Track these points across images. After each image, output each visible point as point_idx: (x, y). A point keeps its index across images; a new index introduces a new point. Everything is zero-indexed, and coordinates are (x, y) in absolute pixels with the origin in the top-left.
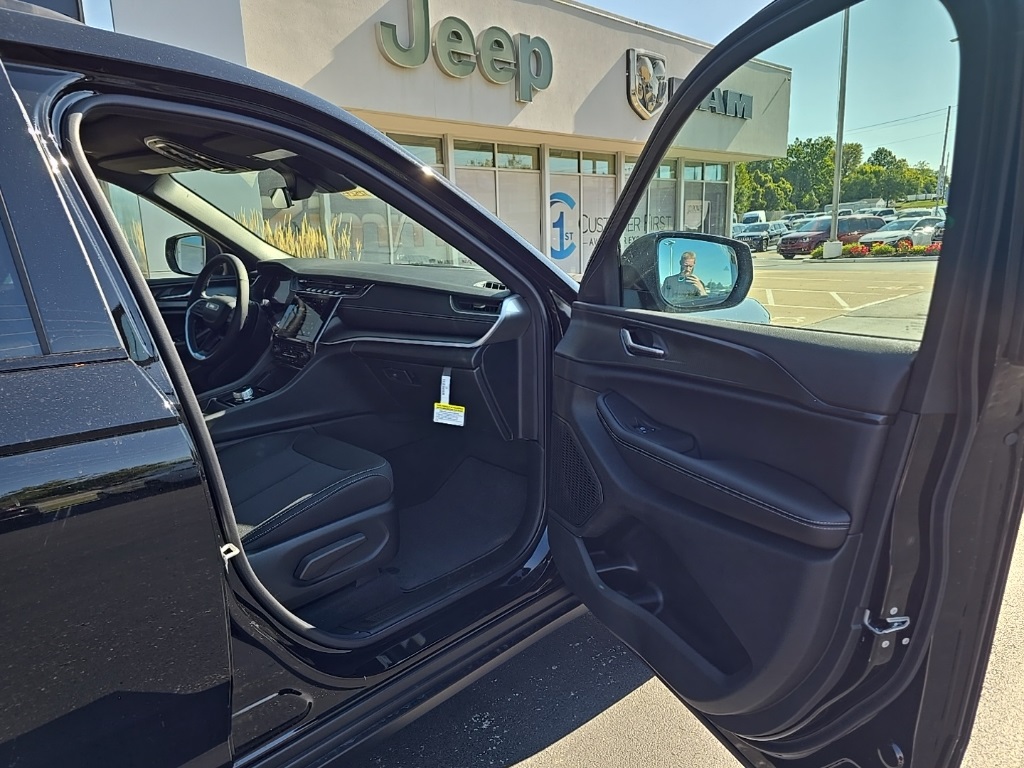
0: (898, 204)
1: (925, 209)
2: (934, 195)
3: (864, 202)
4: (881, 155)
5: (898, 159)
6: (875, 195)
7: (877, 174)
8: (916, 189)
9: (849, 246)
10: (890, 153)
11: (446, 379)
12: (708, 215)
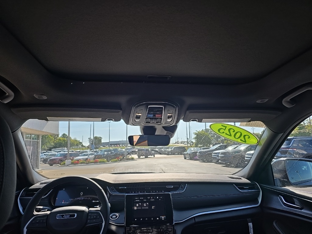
6: (64, 146)
7: (64, 140)
11: (250, 224)
12: (32, 151)
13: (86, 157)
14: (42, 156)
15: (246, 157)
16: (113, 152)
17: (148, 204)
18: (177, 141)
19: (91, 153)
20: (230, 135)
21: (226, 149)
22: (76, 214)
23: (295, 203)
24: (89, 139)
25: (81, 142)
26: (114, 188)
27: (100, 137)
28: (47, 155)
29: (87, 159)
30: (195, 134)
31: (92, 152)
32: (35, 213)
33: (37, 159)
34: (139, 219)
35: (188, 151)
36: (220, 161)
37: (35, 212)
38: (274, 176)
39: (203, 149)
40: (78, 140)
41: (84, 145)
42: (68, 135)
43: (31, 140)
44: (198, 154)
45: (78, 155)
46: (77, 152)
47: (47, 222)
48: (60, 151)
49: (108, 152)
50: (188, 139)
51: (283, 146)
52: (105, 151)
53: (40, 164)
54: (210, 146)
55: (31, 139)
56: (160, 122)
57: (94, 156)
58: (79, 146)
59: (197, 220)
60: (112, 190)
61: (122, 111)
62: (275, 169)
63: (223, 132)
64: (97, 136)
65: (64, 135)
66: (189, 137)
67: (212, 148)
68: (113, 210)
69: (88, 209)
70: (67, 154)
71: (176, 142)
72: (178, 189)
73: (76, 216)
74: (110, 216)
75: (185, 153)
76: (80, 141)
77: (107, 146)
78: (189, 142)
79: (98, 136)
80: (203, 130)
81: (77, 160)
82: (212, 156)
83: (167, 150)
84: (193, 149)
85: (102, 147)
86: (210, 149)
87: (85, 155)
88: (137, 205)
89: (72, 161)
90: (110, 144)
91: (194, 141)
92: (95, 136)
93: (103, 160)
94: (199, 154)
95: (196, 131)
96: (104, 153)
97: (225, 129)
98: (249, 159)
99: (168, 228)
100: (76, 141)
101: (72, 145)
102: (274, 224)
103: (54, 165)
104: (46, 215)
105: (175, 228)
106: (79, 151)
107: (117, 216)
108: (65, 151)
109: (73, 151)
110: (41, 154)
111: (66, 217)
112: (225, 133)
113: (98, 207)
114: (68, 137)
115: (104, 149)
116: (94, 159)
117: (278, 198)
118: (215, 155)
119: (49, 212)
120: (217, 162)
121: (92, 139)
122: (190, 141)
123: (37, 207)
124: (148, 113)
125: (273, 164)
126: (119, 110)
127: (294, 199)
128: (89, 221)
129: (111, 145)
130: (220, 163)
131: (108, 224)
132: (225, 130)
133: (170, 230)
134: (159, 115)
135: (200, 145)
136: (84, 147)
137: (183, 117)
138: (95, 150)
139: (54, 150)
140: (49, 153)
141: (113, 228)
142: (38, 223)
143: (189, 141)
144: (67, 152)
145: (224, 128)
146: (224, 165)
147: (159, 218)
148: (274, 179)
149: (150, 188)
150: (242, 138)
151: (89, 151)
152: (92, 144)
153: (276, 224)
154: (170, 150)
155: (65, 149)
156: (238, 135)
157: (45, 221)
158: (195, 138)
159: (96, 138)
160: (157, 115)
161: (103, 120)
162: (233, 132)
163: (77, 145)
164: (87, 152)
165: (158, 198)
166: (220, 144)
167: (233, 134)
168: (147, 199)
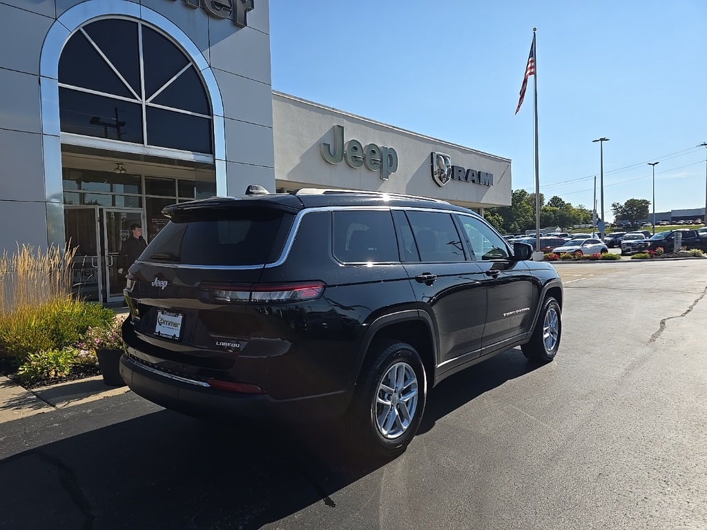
0: (569, 230)
1: (586, 234)
2: (590, 225)
3: (549, 228)
4: (556, 201)
5: (566, 203)
6: (555, 224)
7: (554, 212)
8: (579, 221)
9: (548, 254)
10: (561, 200)
13: (578, 247)
27: (644, 201)
81: (556, 253)
85: (649, 224)
87: (575, 244)
89: (546, 254)
100: (582, 210)
121: (621, 207)
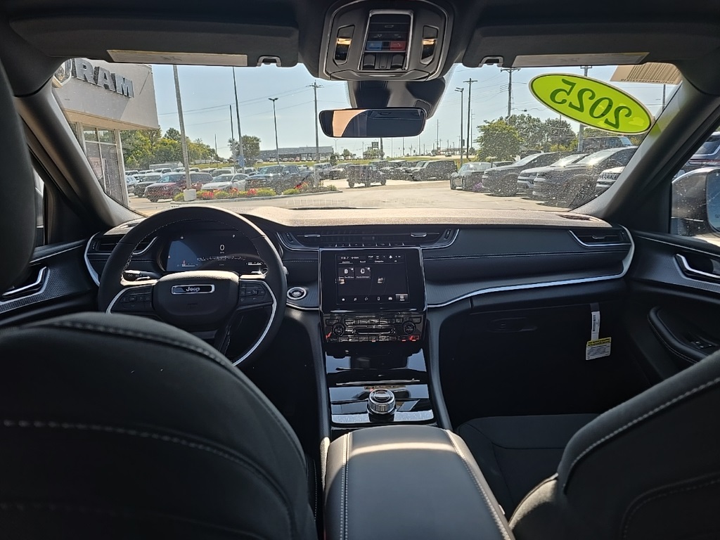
2: (210, 161)
6: (176, 159)
7: (173, 145)
8: (198, 157)
9: (200, 192)
11: (596, 315)
12: (106, 169)
13: (229, 183)
14: (130, 179)
15: (600, 183)
16: (287, 172)
17: (369, 269)
18: (436, 148)
19: (237, 174)
20: (581, 109)
21: (552, 165)
22: (213, 286)
23: (715, 270)
24: (230, 142)
25: (213, 150)
26: (292, 236)
27: (255, 138)
28: (142, 178)
29: (230, 188)
30: (482, 130)
31: (241, 172)
32: (125, 282)
33: (121, 188)
34: (349, 299)
35: (463, 171)
36: (534, 193)
37: (123, 280)
38: (673, 213)
39: (498, 165)
40: (206, 144)
41: (220, 156)
42: (180, 133)
43: (99, 143)
44: (483, 177)
45: (210, 180)
46: (207, 172)
47: (152, 299)
48: (169, 171)
49: (274, 173)
50: (463, 141)
51: (695, 156)
52: (270, 170)
53: (129, 199)
54: (516, 159)
55: (98, 141)
56: (401, 67)
57: (244, 180)
58: (209, 159)
59: (476, 303)
60: (289, 240)
61: (297, 32)
62: (678, 194)
63: (564, 101)
64: (248, 135)
65: (172, 132)
66: (465, 138)
67: (519, 161)
68: (293, 281)
69: (239, 276)
70: (184, 175)
71: (433, 151)
72: (437, 240)
73: (213, 290)
74: (288, 292)
75: (455, 174)
76: (211, 148)
77: (273, 160)
78: (466, 151)
79: (250, 135)
80: (501, 119)
81: (208, 190)
82: (518, 181)
83: (412, 169)
84: (472, 166)
85: (261, 161)
86: (515, 165)
87: (224, 179)
88: (346, 271)
89: (198, 192)
90: (280, 156)
91: (477, 147)
92: (242, 136)
93: (266, 191)
94: (487, 177)
95: (485, 121)
96: (266, 175)
97: (570, 91)
98: (606, 186)
99: (413, 316)
100: (201, 146)
101: (193, 155)
102: (652, 315)
103: (159, 201)
104: (150, 287)
105: (428, 317)
106: (212, 171)
107: (303, 293)
108: (179, 169)
109: (197, 171)
110: (126, 176)
111: (192, 290)
112: (568, 103)
113: (259, 272)
114: (183, 138)
115: (266, 165)
116: (247, 187)
117: (674, 259)
118: (525, 180)
119: (154, 282)
120: (526, 195)
121: (237, 143)
122: (468, 146)
123: (127, 272)
124: (370, 38)
125: (677, 182)
126: (291, 28)
127: (712, 260)
128: (242, 300)
129: (282, 156)
130: (535, 198)
131: (284, 308)
132: (568, 94)
133: (416, 320)
134: (399, 44)
135: (489, 157)
136: (222, 160)
137: (460, 55)
138: (246, 168)
139: (154, 168)
140: (144, 173)
141: (297, 315)
142: (133, 301)
143: (465, 147)
144: (184, 173)
145: (568, 88)
146: (543, 202)
147: (394, 297)
148: (670, 219)
149: (373, 238)
150: (610, 116)
151: (233, 172)
152: (238, 154)
153: (656, 314)
154: (419, 168)
155: (179, 165)
156: (602, 107)
157: (148, 299)
158: (481, 140)
159: (245, 140)
160: (393, 44)
161: (252, 63)
162: (591, 98)
163: (204, 157)
164: (230, 173)
165: (391, 257)
166: (540, 152)
167: (588, 104)
168: (367, 259)
